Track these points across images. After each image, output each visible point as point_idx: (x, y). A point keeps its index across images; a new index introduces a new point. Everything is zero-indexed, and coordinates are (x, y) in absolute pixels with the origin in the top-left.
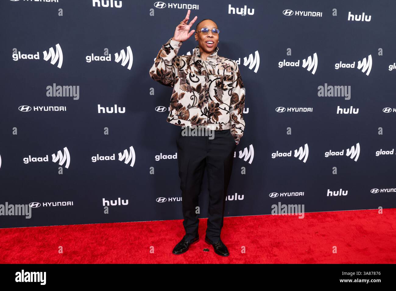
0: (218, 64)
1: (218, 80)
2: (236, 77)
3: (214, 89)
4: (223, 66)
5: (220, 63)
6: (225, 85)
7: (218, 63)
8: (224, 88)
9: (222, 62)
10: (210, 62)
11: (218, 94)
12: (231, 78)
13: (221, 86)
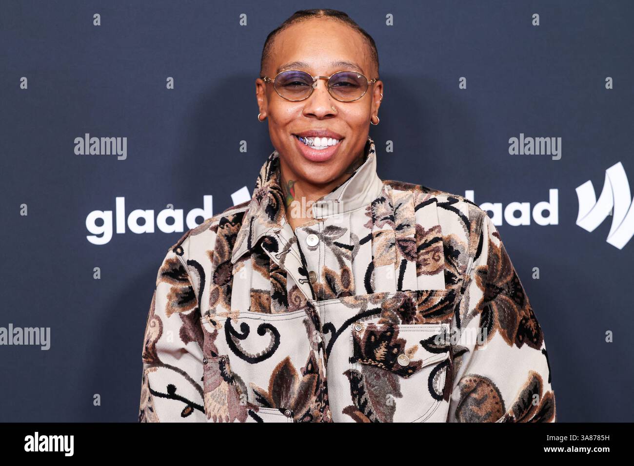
0: (370, 237)
1: (365, 324)
2: (475, 294)
3: (348, 373)
4: (402, 244)
5: (387, 227)
6: (407, 348)
7: (376, 230)
8: (403, 361)
9: (398, 222)
10: (331, 228)
11: (367, 395)
12: (442, 302)
13: (380, 352)
